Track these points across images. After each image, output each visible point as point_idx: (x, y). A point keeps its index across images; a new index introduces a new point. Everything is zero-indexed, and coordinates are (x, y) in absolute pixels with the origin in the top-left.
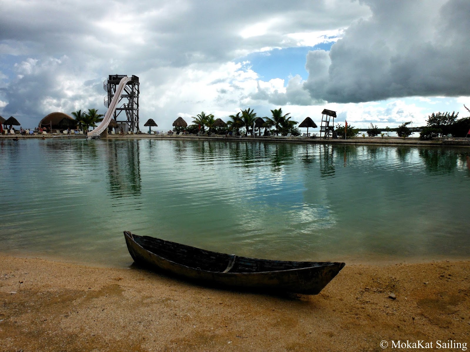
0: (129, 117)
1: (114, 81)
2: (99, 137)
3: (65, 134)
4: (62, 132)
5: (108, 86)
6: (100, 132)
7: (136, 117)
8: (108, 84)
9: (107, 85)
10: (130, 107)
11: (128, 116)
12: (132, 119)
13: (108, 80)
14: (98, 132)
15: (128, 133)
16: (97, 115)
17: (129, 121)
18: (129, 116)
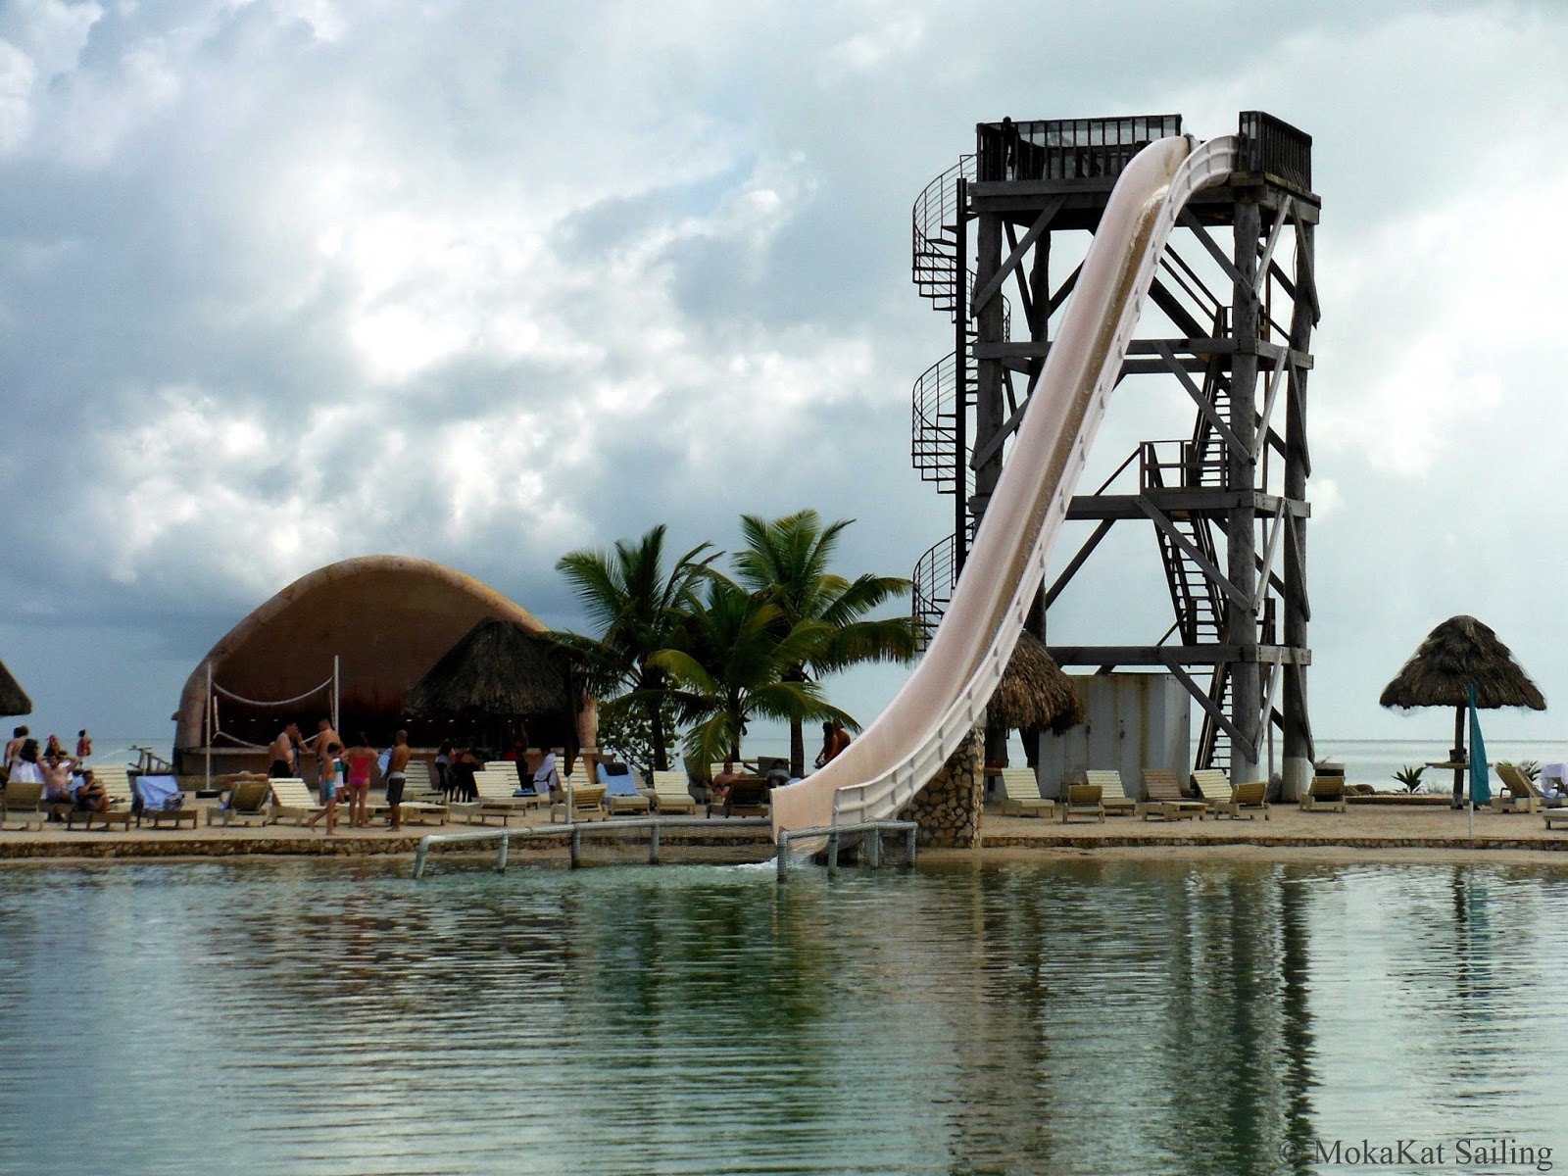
0: (1191, 602)
1: (1032, 187)
2: (894, 840)
3: (502, 809)
4: (458, 780)
5: (961, 245)
6: (911, 780)
7: (1274, 593)
8: (960, 230)
9: (952, 237)
10: (1211, 479)
11: (1185, 585)
12: (1232, 615)
13: (962, 184)
14: (890, 787)
15: (1195, 792)
16: (836, 582)
17: (1192, 651)
18: (1198, 591)
